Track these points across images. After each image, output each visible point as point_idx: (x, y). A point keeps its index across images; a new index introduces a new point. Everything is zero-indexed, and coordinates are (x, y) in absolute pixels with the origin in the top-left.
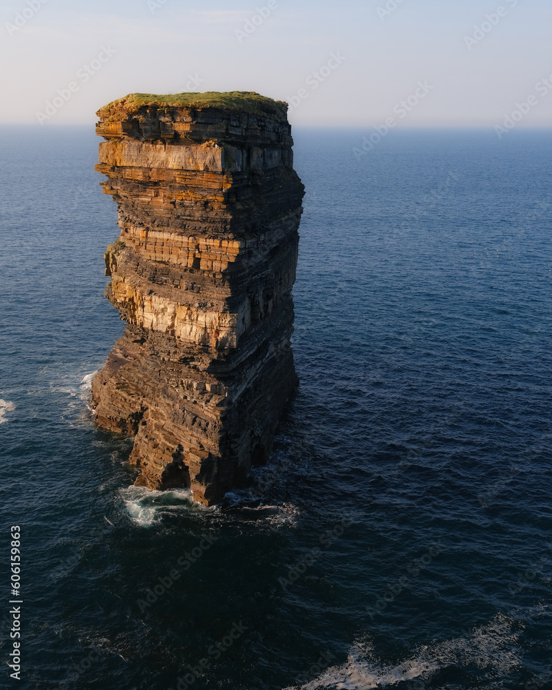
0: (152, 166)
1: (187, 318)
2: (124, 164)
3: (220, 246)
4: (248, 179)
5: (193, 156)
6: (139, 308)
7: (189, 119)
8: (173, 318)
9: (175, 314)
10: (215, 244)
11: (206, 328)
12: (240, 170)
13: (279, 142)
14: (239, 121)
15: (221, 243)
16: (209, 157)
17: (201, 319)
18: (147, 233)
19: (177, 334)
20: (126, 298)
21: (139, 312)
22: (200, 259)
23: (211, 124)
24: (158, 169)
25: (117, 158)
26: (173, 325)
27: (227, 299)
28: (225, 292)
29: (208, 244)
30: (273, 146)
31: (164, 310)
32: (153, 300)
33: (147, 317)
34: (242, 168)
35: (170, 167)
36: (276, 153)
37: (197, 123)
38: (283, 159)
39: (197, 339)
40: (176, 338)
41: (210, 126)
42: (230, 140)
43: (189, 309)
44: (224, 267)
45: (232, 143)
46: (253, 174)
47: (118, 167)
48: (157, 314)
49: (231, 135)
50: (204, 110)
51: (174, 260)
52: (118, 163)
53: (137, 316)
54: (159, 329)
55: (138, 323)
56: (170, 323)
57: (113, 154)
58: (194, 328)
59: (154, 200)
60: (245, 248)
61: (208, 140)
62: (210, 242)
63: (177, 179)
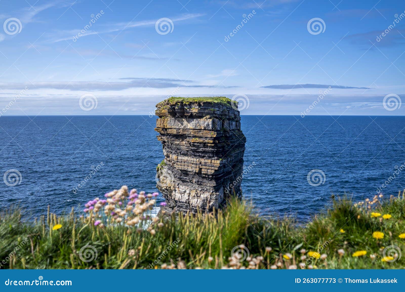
0: (180, 128)
1: (196, 195)
2: (168, 127)
3: (211, 163)
4: (223, 133)
5: (199, 123)
6: (173, 191)
7: (197, 107)
8: (189, 196)
9: (190, 194)
10: (209, 162)
11: (204, 200)
12: (219, 129)
13: (235, 118)
14: (219, 108)
15: (211, 161)
16: (206, 123)
17: (202, 196)
18: (178, 157)
19: (191, 203)
20: (167, 187)
21: (174, 193)
22: (201, 169)
23: (207, 109)
24: (183, 129)
25: (165, 124)
26: (189, 199)
27: (214, 187)
28: (213, 183)
29: (205, 162)
30: (233, 120)
31: (185, 192)
32: (180, 187)
33: (177, 196)
34: (220, 129)
35: (188, 128)
36: (234, 123)
37: (201, 109)
38: (236, 126)
39: (200, 205)
40: (190, 205)
41: (206, 110)
42: (215, 116)
43: (196, 191)
44: (213, 172)
45: (216, 118)
46: (225, 131)
47: (165, 128)
48: (181, 193)
49: (216, 114)
50: (204, 103)
51: (190, 169)
52: (165, 127)
53: (172, 195)
54: (182, 201)
55: (173, 198)
56: (187, 198)
57: (163, 123)
58: (199, 200)
59: (181, 142)
60: (222, 164)
61: (205, 116)
62: (206, 161)
63: (192, 133)
